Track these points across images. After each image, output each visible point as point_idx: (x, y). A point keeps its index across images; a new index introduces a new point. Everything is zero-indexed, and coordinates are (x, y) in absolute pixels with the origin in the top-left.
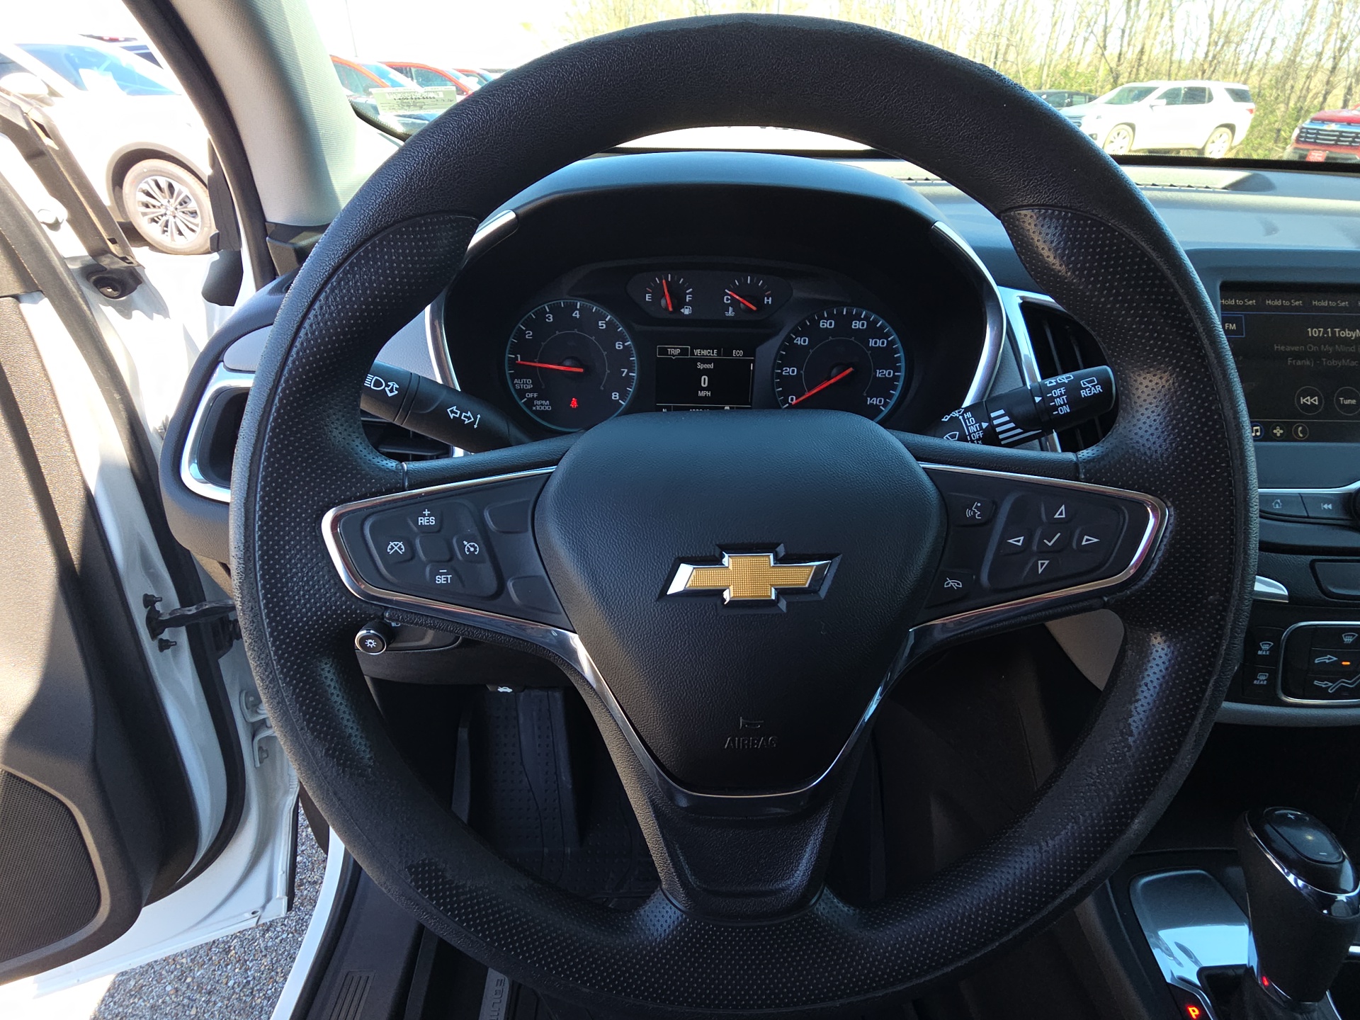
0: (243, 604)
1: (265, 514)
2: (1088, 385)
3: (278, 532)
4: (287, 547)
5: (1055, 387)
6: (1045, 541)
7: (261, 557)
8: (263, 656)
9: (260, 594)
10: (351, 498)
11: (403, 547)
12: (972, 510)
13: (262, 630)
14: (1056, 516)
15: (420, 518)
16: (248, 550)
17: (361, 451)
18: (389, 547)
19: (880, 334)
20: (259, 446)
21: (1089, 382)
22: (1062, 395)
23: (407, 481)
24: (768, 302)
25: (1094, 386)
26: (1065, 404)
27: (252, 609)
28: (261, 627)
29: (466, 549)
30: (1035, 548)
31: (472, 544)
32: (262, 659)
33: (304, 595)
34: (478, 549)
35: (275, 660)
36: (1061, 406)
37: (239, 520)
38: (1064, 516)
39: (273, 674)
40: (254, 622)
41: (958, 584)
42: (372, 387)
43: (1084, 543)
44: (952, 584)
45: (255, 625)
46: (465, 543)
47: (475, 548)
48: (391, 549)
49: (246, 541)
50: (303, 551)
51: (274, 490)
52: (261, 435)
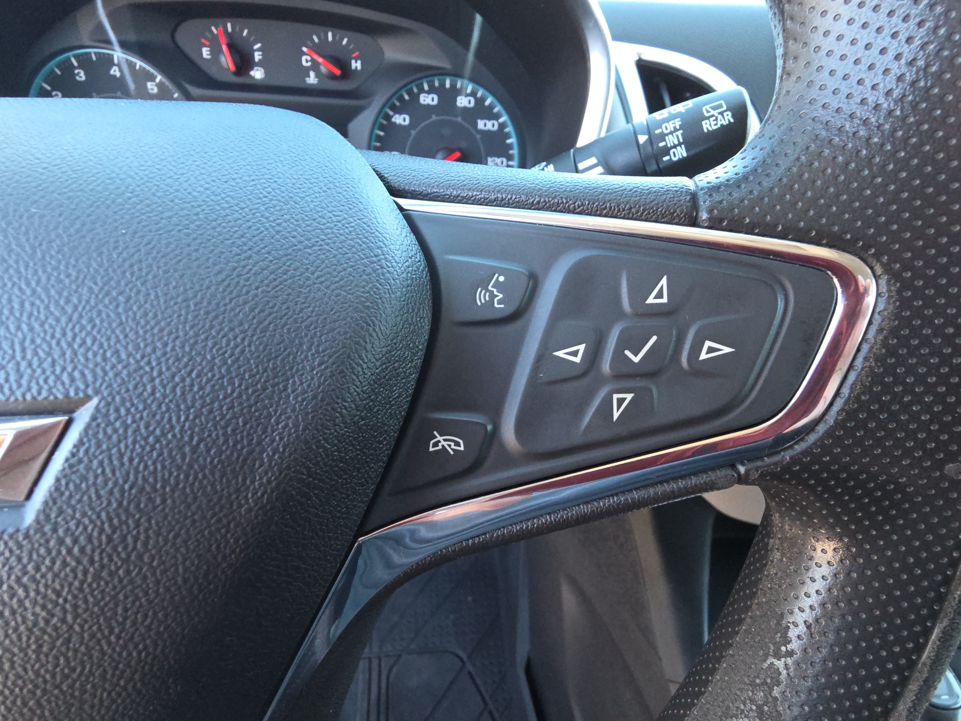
2: (713, 112)
5: (667, 120)
6: (627, 352)
12: (487, 290)
14: (651, 300)
19: (489, 114)
21: (714, 108)
22: (676, 130)
24: (356, 67)
25: (721, 113)
26: (680, 144)
30: (606, 367)
36: (675, 147)
38: (665, 300)
41: (457, 444)
43: (703, 356)
44: (445, 444)
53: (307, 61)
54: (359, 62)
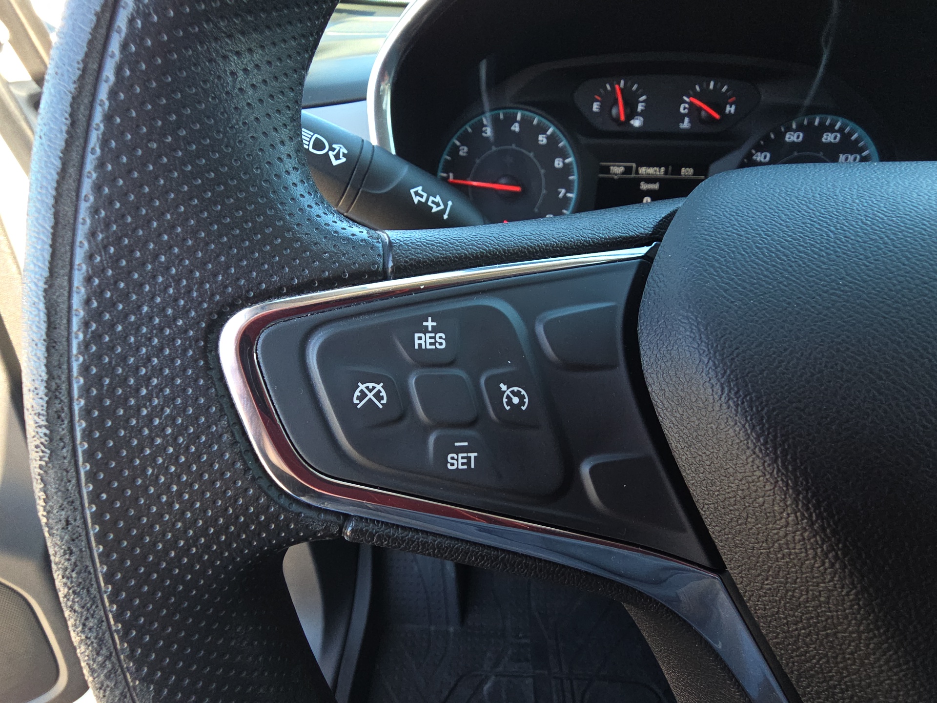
0: (48, 512)
1: (93, 316)
3: (124, 358)
4: (144, 392)
7: (87, 412)
8: (91, 623)
9: (85, 492)
10: (281, 288)
11: (383, 394)
13: (91, 569)
15: (417, 335)
16: (56, 397)
17: (302, 196)
18: (357, 393)
19: (854, 149)
20: (75, 156)
23: (391, 258)
24: (730, 111)
27: (68, 523)
28: (88, 563)
29: (505, 400)
31: (516, 389)
32: (90, 629)
33: (180, 494)
34: (526, 400)
35: (117, 631)
37: (35, 329)
39: (114, 659)
40: (71, 553)
42: (311, 150)
45: (73, 559)
46: (503, 387)
47: (522, 398)
48: (360, 398)
49: (51, 376)
50: (179, 401)
51: (114, 261)
52: (80, 130)
53: (685, 108)
54: (733, 107)
